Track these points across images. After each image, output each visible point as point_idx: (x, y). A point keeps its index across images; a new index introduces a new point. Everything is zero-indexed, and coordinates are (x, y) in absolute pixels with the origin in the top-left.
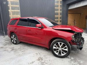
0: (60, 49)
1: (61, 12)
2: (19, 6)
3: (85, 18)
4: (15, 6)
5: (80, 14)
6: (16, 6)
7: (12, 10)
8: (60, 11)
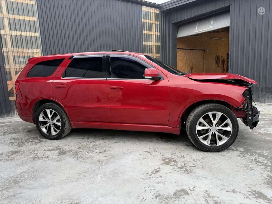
0: (214, 129)
1: (159, 44)
2: (36, 19)
3: (214, 62)
4: (21, 17)
5: (204, 50)
6: (26, 18)
7: (11, 29)
8: (157, 41)
